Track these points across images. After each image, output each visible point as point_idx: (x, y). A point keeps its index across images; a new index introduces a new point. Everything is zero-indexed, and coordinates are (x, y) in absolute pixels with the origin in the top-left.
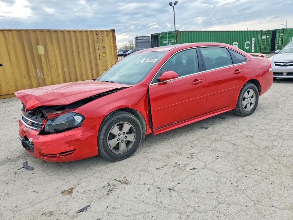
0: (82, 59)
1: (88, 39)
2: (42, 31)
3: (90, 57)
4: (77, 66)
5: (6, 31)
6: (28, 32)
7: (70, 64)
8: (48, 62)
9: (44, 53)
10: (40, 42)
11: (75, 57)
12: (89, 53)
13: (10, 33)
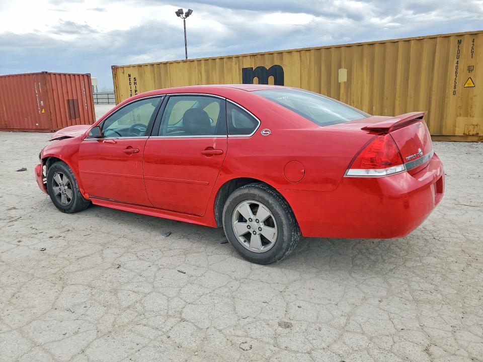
0: (411, 92)
1: (434, 52)
2: (350, 46)
3: (430, 89)
4: (397, 103)
5: (304, 51)
6: (330, 50)
7: (385, 98)
8: (349, 93)
9: (346, 80)
10: (343, 64)
11: (398, 87)
12: (430, 80)
13: (308, 53)
